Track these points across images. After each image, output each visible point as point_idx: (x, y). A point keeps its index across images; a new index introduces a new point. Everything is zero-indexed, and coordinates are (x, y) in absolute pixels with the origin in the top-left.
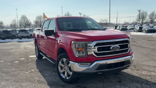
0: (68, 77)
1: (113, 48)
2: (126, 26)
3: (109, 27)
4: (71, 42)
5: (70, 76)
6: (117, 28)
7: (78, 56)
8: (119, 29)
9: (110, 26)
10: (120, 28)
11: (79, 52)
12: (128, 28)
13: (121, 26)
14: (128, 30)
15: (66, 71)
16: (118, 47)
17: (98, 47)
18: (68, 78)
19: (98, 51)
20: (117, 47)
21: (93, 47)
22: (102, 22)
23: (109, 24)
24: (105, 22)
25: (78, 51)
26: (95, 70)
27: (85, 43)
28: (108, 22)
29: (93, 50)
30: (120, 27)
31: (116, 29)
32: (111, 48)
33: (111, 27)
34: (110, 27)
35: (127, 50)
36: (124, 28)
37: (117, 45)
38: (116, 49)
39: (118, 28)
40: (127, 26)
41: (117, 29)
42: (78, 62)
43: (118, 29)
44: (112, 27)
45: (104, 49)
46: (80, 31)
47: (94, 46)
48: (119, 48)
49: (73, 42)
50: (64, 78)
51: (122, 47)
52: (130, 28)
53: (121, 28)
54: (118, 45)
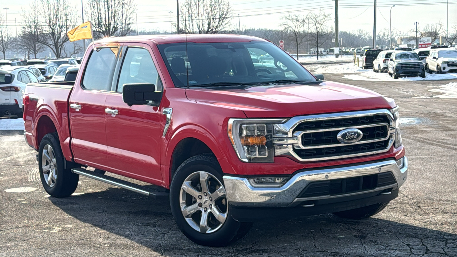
0: (210, 227)
1: (344, 136)
2: (421, 53)
3: (333, 58)
4: (226, 120)
5: (218, 223)
6: (376, 63)
7: (247, 158)
8: (385, 70)
9: (337, 50)
10: (389, 62)
11: (250, 147)
12: (432, 63)
13: (395, 53)
14: (431, 72)
15: (205, 211)
16: (359, 135)
17: (303, 133)
18: (209, 231)
19: (304, 143)
20: (356, 133)
21: (290, 135)
22: (297, 30)
23: (334, 41)
24: (312, 29)
25: (248, 145)
26: (297, 197)
27: (267, 123)
28: (329, 27)
29: (291, 141)
30: (388, 56)
31: (369, 65)
32: (339, 136)
33: (345, 58)
34: (340, 59)
35: (386, 143)
36: (413, 60)
37: (356, 129)
38: (353, 139)
39: (378, 62)
40: (427, 54)
41: (376, 67)
42: (248, 177)
43: (382, 66)
44: (351, 58)
45: (318, 139)
46: (241, 86)
47: (291, 130)
48: (362, 136)
49: (231, 121)
50: (200, 231)
51: (368, 133)
52: (440, 61)
53: (395, 65)
54: (359, 129)
